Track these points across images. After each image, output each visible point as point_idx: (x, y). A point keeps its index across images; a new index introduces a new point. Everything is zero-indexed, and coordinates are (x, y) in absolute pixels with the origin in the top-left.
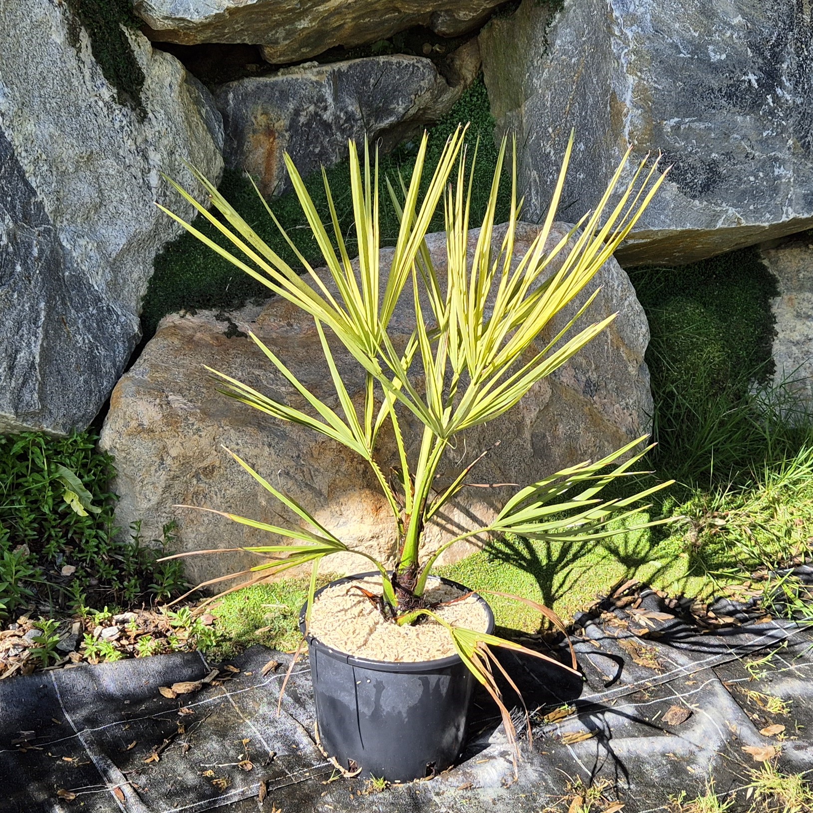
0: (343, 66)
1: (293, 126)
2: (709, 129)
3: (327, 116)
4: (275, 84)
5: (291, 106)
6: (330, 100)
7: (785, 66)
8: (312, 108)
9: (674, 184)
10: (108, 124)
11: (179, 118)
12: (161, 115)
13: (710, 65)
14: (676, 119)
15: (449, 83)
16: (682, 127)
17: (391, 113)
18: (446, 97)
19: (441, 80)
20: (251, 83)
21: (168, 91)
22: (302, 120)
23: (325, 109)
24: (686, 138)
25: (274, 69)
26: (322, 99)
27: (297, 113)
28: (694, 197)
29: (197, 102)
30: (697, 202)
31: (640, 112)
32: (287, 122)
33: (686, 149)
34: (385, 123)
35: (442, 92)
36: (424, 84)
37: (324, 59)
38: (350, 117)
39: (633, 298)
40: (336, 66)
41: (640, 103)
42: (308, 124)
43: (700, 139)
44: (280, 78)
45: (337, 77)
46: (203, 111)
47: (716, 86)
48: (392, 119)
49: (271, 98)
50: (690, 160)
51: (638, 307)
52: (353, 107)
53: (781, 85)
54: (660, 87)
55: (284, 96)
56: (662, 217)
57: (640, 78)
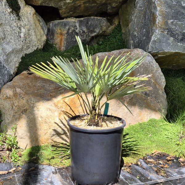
0: (82, 19)
1: (68, 33)
2: (182, 24)
3: (77, 31)
4: (63, 22)
5: (67, 28)
6: (78, 27)
8: (73, 28)
9: (172, 38)
10: (9, 18)
11: (32, 22)
12: (26, 20)
13: (182, 7)
14: (172, 20)
15: (111, 25)
16: (174, 23)
17: (95, 32)
18: (110, 28)
19: (109, 24)
21: (29, 15)
22: (70, 31)
23: (77, 29)
24: (175, 26)
25: (63, 19)
26: (75, 26)
27: (69, 29)
28: (178, 42)
29: (39, 20)
30: (179, 44)
31: (161, 17)
32: (66, 32)
33: (175, 29)
34: (94, 34)
35: (109, 27)
36: (104, 24)
37: (76, 17)
38: (84, 32)
39: (160, 70)
40: (80, 19)
41: (161, 15)
42: (72, 33)
43: (179, 26)
44: (65, 20)
45: (81, 22)
46: (41, 24)
48: (95, 34)
49: (62, 25)
50: (177, 32)
51: (162, 74)
52: (85, 29)
54: (167, 11)
55: (65, 25)
56: (169, 48)
57: (161, 8)
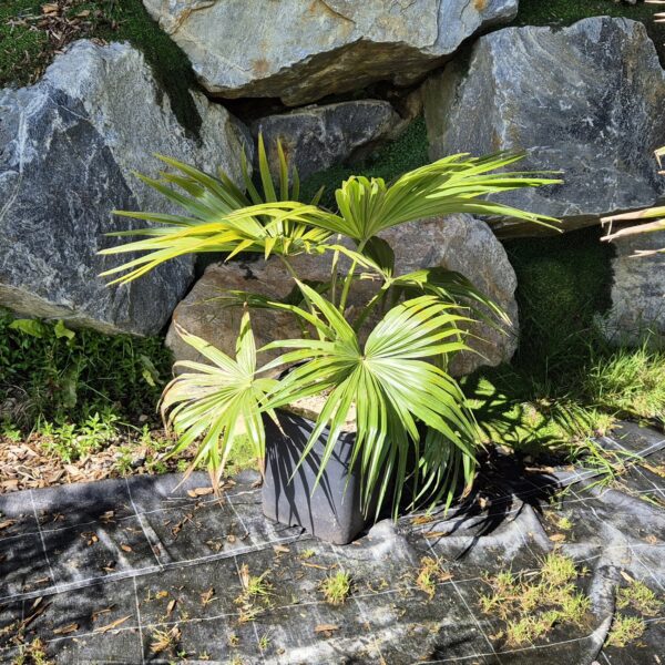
0: (333, 107)
1: (299, 145)
2: (559, 153)
3: (321, 139)
4: (288, 119)
5: (298, 133)
6: (323, 129)
7: (613, 112)
8: (312, 134)
10: (179, 150)
11: (224, 143)
12: (212, 142)
13: (560, 112)
14: (536, 147)
15: (401, 117)
16: (540, 152)
17: (363, 136)
18: (399, 126)
19: (396, 115)
20: (273, 119)
21: (217, 128)
22: (305, 141)
23: (320, 134)
24: (542, 159)
25: (287, 110)
26: (318, 128)
27: (302, 136)
29: (237, 133)
30: (548, 200)
31: (511, 142)
32: (295, 143)
34: (359, 142)
35: (397, 122)
36: (386, 118)
37: (321, 103)
38: (336, 139)
39: (505, 259)
40: (328, 107)
41: (511, 138)
42: (309, 144)
43: (552, 159)
44: (291, 115)
45: (328, 115)
46: (241, 138)
47: (564, 125)
48: (364, 140)
49: (286, 128)
52: (338, 132)
53: (610, 124)
54: (525, 127)
55: (294, 126)
57: (512, 121)
